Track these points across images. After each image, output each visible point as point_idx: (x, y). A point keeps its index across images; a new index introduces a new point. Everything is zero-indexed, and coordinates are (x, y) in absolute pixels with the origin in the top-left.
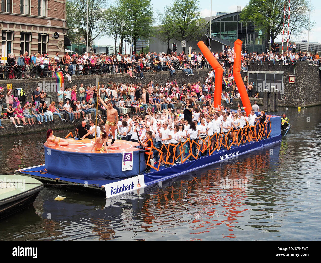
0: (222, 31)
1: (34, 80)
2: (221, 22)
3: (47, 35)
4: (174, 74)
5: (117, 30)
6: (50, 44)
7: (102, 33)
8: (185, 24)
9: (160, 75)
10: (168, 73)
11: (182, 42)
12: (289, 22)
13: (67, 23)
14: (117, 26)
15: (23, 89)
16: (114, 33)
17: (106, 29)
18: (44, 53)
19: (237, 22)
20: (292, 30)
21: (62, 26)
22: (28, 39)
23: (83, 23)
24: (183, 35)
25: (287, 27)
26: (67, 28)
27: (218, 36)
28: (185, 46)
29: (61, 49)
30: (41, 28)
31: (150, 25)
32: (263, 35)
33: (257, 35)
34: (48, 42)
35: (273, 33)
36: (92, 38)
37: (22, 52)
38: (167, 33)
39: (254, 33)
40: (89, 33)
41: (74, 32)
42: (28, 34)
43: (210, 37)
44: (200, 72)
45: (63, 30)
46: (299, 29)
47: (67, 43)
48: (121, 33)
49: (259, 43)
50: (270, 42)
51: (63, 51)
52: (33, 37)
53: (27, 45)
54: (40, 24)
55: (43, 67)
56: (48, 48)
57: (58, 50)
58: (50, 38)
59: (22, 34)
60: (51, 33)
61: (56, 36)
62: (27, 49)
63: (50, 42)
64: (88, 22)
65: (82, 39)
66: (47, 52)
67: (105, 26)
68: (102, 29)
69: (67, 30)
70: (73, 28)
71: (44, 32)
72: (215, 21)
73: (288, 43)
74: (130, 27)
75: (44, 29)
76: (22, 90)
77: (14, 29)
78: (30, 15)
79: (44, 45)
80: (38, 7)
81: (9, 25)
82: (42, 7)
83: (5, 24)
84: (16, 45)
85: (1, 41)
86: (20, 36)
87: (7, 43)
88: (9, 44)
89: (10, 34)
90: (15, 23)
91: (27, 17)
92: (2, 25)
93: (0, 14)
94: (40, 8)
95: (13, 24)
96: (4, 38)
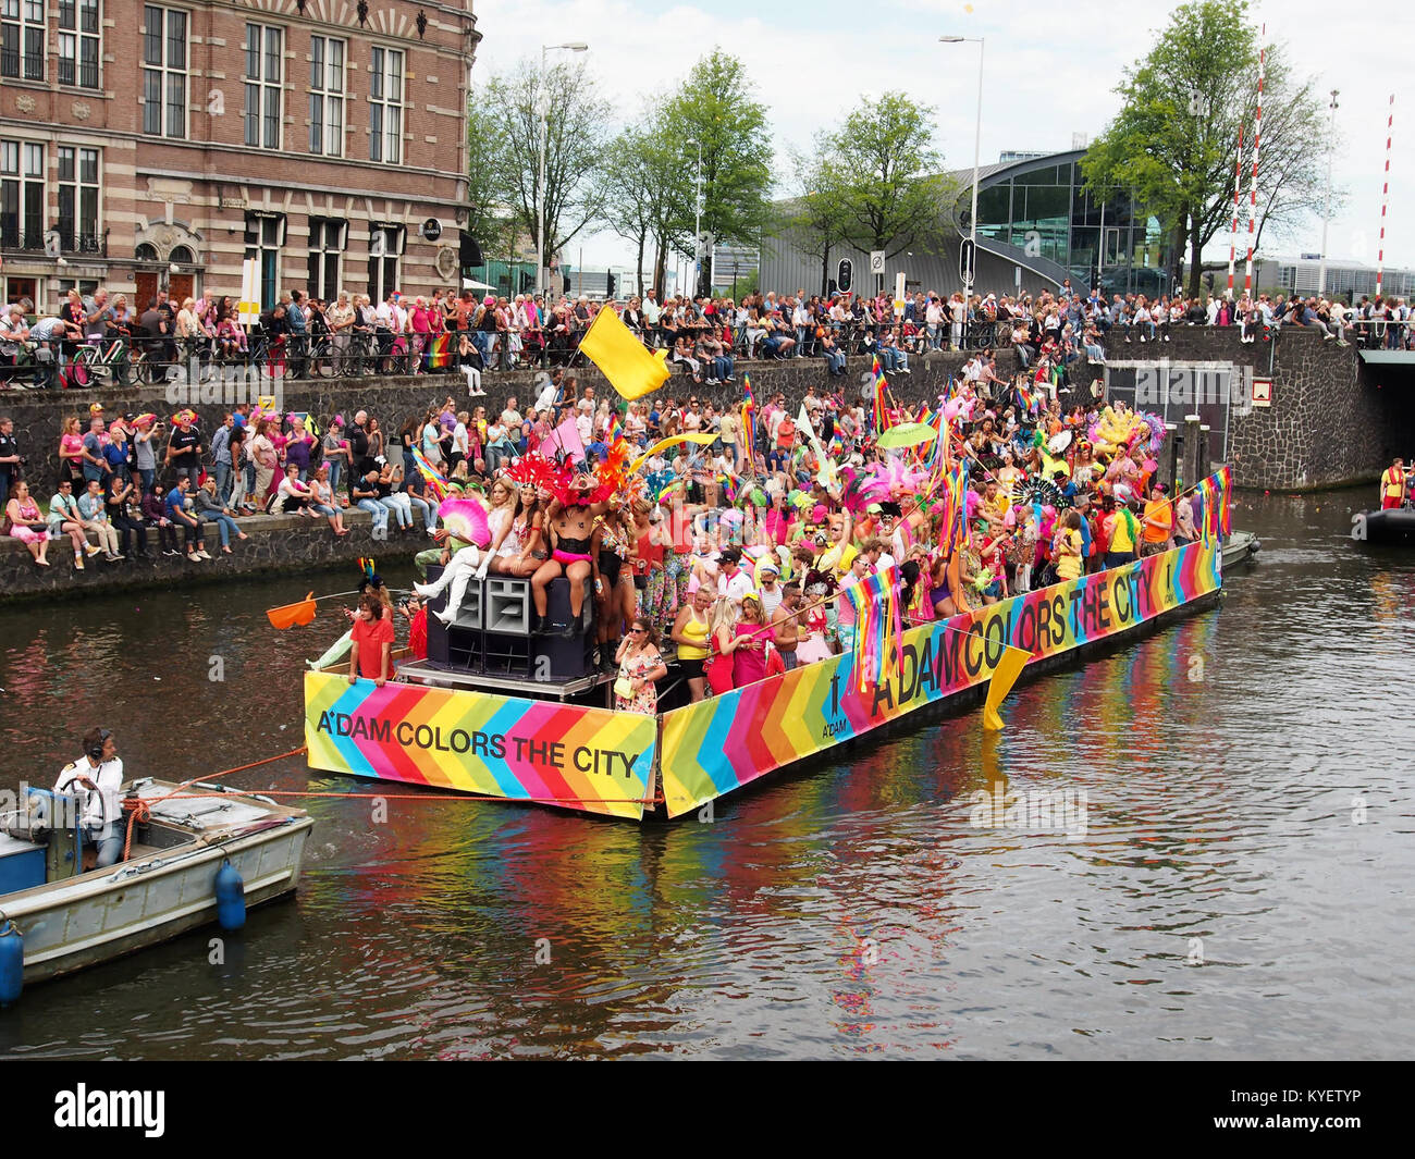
0: (1018, 218)
1: (351, 385)
2: (1012, 186)
3: (401, 226)
4: (842, 369)
5: (646, 214)
6: (409, 260)
7: (593, 223)
8: (886, 192)
9: (792, 372)
10: (819, 364)
11: (874, 255)
12: (1253, 187)
13: (473, 187)
14: (648, 199)
15: (313, 416)
16: (636, 222)
17: (609, 210)
18: (389, 289)
19: (1072, 186)
20: (1266, 216)
21: (454, 196)
22: (333, 241)
23: (530, 187)
24: (879, 232)
25: (1247, 207)
26: (469, 205)
27: (1002, 235)
28: (881, 270)
29: (447, 276)
30: (380, 202)
31: (763, 197)
32: (1163, 235)
33: (1141, 234)
34: (404, 253)
35: (1197, 224)
36: (560, 239)
38: (824, 224)
39: (1131, 227)
40: (547, 224)
41: (494, 220)
42: (335, 225)
43: (973, 238)
44: (934, 363)
45: (457, 210)
46: (1292, 214)
47: (470, 256)
48: (661, 225)
49: (1148, 262)
50: (1188, 259)
51: (454, 283)
52: (353, 235)
53: (332, 261)
54: (378, 188)
56: (403, 273)
57: (437, 282)
58: (410, 240)
59: (315, 223)
60: (414, 219)
62: (332, 279)
63: (412, 254)
64: (544, 185)
65: (524, 243)
66: (398, 289)
67: (603, 200)
68: (594, 207)
69: (468, 209)
70: (492, 206)
71: (389, 216)
72: (994, 183)
73: (1249, 264)
74: (691, 201)
75: (389, 206)
76: (309, 419)
77: (287, 206)
78: (343, 157)
79: (390, 263)
80: (369, 130)
81: (267, 194)
82: (386, 129)
83: (256, 190)
84: (292, 262)
85: (241, 248)
86: (306, 231)
87: (260, 255)
88: (269, 258)
89: (272, 222)
90: (292, 185)
91: (333, 163)
92: (245, 192)
93: (239, 153)
94: (378, 133)
95: (284, 190)
96: (250, 237)
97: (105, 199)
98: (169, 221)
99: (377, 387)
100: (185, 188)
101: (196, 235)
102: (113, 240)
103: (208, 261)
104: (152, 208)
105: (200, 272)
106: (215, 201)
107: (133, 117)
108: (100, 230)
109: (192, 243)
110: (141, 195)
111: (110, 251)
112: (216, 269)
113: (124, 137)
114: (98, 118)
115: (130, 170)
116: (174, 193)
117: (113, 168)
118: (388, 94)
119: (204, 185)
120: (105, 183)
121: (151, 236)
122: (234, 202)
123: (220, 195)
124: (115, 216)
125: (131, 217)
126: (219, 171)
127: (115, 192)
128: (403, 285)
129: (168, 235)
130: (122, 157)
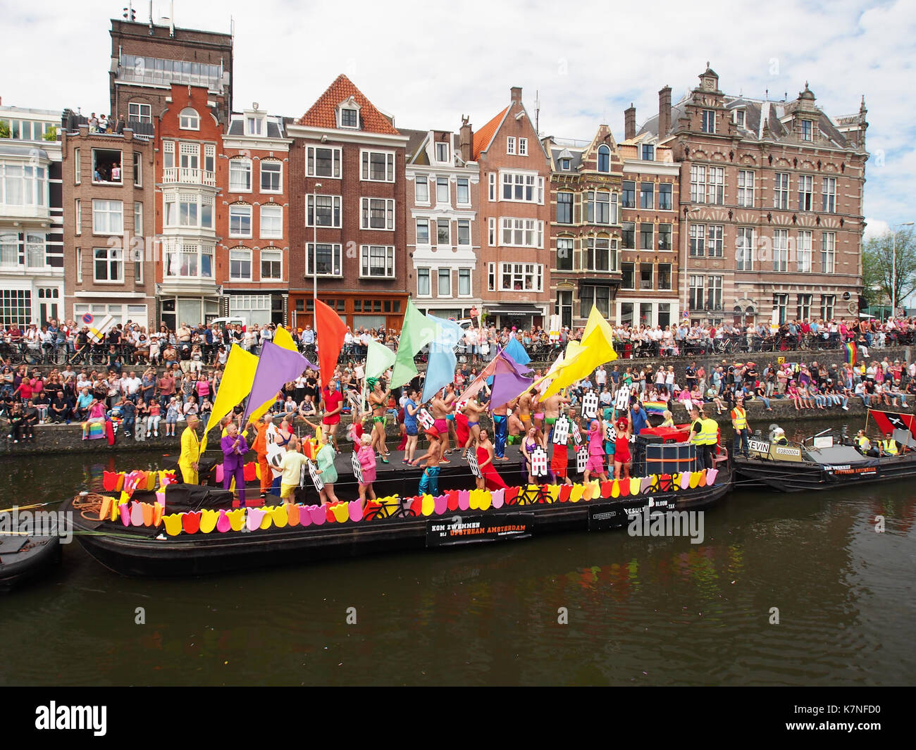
1: (814, 353)
3: (834, 295)
6: (837, 307)
13: (863, 279)
18: (829, 319)
21: (855, 284)
22: (806, 301)
23: (888, 278)
26: (862, 286)
29: (853, 313)
30: (825, 287)
34: (835, 304)
36: (902, 296)
37: (798, 318)
40: (896, 291)
41: (873, 291)
42: (807, 297)
45: (857, 288)
47: (863, 305)
51: (856, 315)
52: (814, 299)
53: (806, 309)
54: (825, 282)
55: (826, 336)
56: (834, 312)
57: (849, 315)
58: (837, 300)
59: (799, 296)
60: (839, 293)
61: (847, 296)
62: (806, 316)
63: (838, 305)
64: (895, 277)
65: (886, 298)
66: (832, 318)
69: (862, 288)
70: (872, 286)
71: (829, 292)
75: (829, 288)
76: (797, 365)
77: (789, 291)
78: (811, 272)
79: (829, 309)
80: (821, 262)
81: (781, 287)
82: (827, 262)
83: (777, 286)
84: (791, 310)
85: (772, 306)
86: (796, 299)
87: (778, 308)
88: (782, 309)
89: (783, 297)
90: (790, 283)
91: (806, 275)
92: (773, 287)
93: (771, 274)
94: (824, 263)
95: (788, 285)
96: (775, 302)
97: (724, 292)
98: (746, 298)
99: (824, 354)
100: (751, 287)
101: (755, 303)
102: (726, 306)
103: (759, 311)
104: (740, 294)
105: (756, 315)
106: (762, 291)
107: (733, 265)
108: (722, 302)
109: (755, 306)
110: (736, 290)
111: (725, 309)
112: (762, 314)
113: (730, 271)
114: (722, 266)
115: (732, 282)
116: (747, 289)
117: (726, 282)
118: (828, 248)
119: (758, 286)
120: (724, 287)
121: (739, 304)
122: (769, 291)
123: (764, 288)
124: (727, 298)
125: (732, 298)
126: (764, 280)
127: (727, 290)
128: (834, 316)
129: (745, 303)
130: (729, 278)
